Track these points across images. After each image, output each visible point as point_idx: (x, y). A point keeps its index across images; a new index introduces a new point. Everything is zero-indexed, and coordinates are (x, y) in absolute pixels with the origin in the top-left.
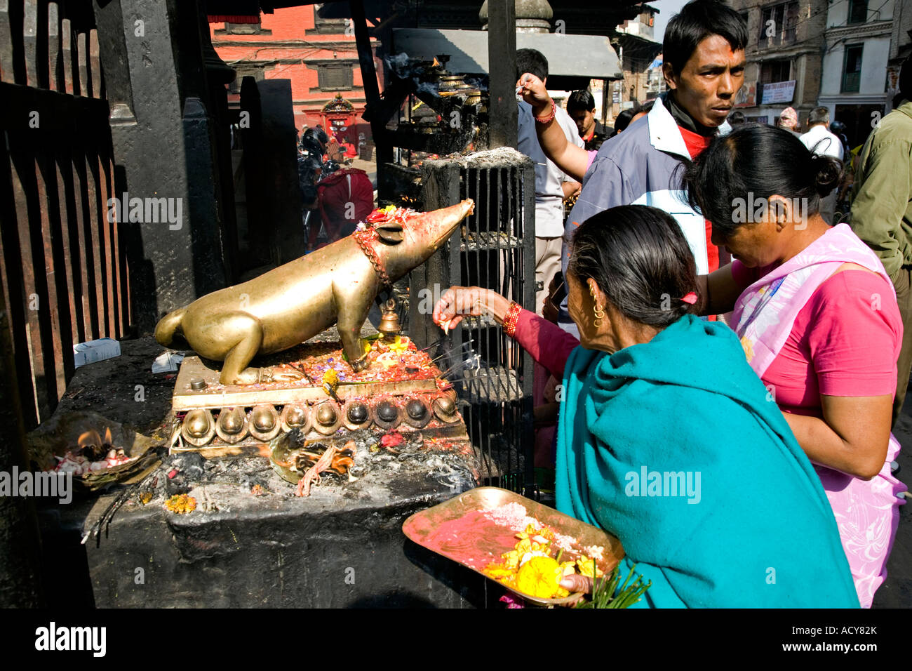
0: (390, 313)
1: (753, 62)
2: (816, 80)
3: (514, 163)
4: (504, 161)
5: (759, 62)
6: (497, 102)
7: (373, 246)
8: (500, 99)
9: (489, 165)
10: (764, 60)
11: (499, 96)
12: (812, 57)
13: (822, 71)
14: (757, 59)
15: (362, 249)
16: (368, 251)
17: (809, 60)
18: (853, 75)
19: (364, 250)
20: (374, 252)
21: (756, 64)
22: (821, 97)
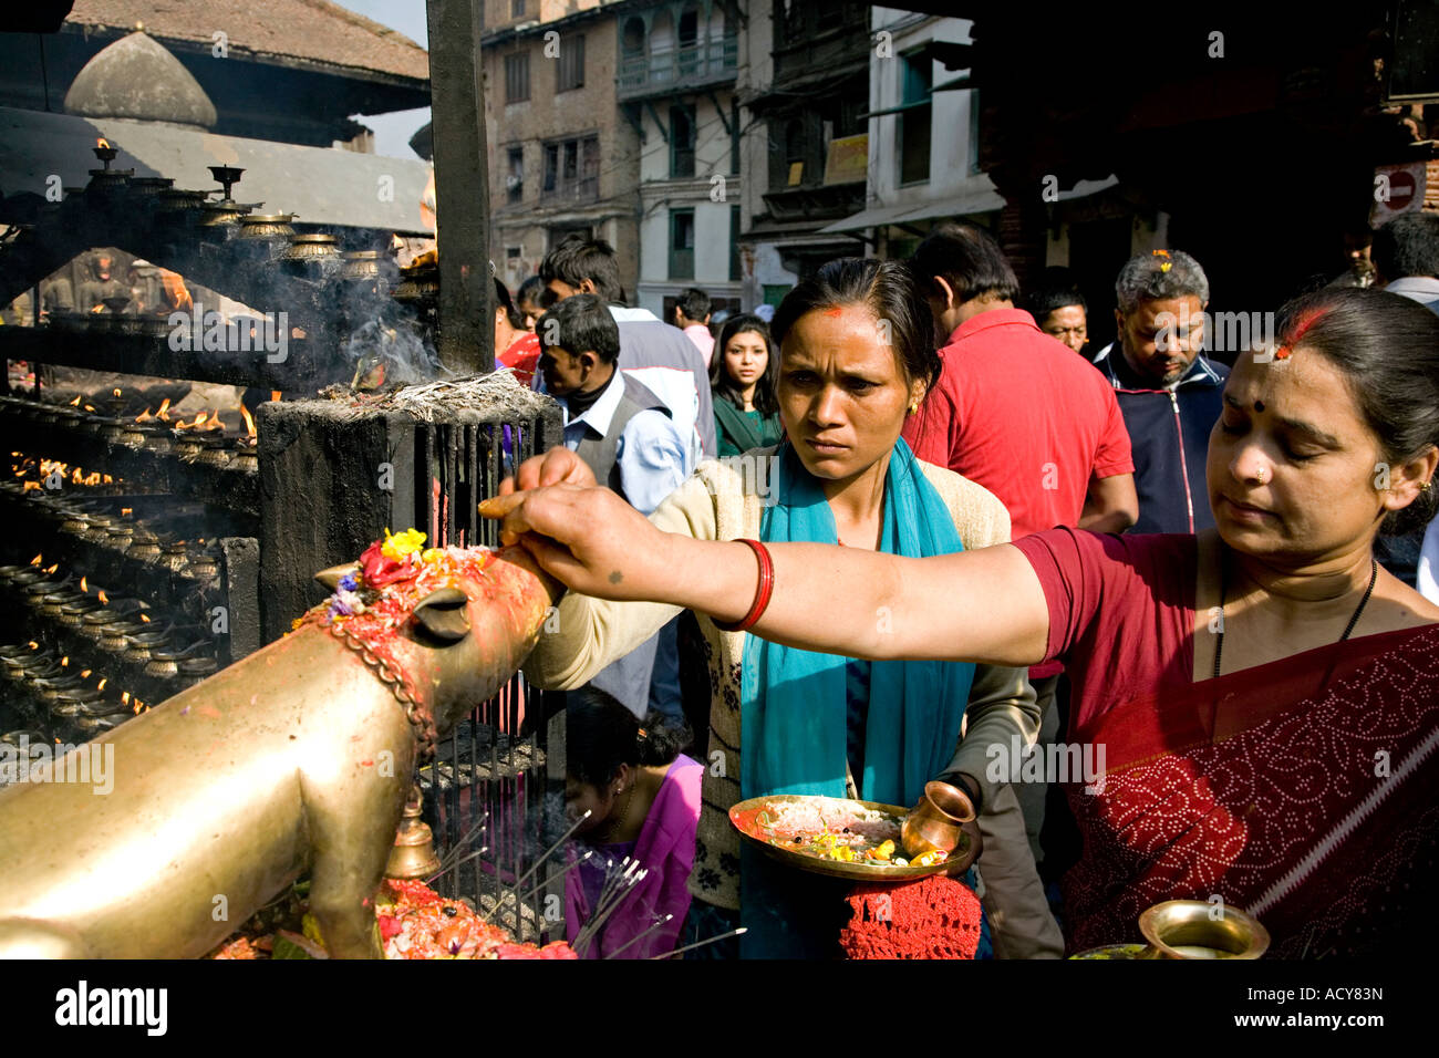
0: (413, 824)
1: (536, 225)
2: (632, 257)
3: (523, 410)
4: (502, 406)
5: (545, 226)
6: (459, 277)
7: (395, 654)
8: (464, 269)
9: (474, 416)
10: (553, 224)
11: (462, 263)
12: (624, 224)
13: (639, 244)
14: (542, 221)
15: (368, 666)
16: (386, 669)
17: (620, 227)
18: (684, 252)
19: (375, 669)
20: (403, 673)
21: (540, 229)
22: (641, 284)
